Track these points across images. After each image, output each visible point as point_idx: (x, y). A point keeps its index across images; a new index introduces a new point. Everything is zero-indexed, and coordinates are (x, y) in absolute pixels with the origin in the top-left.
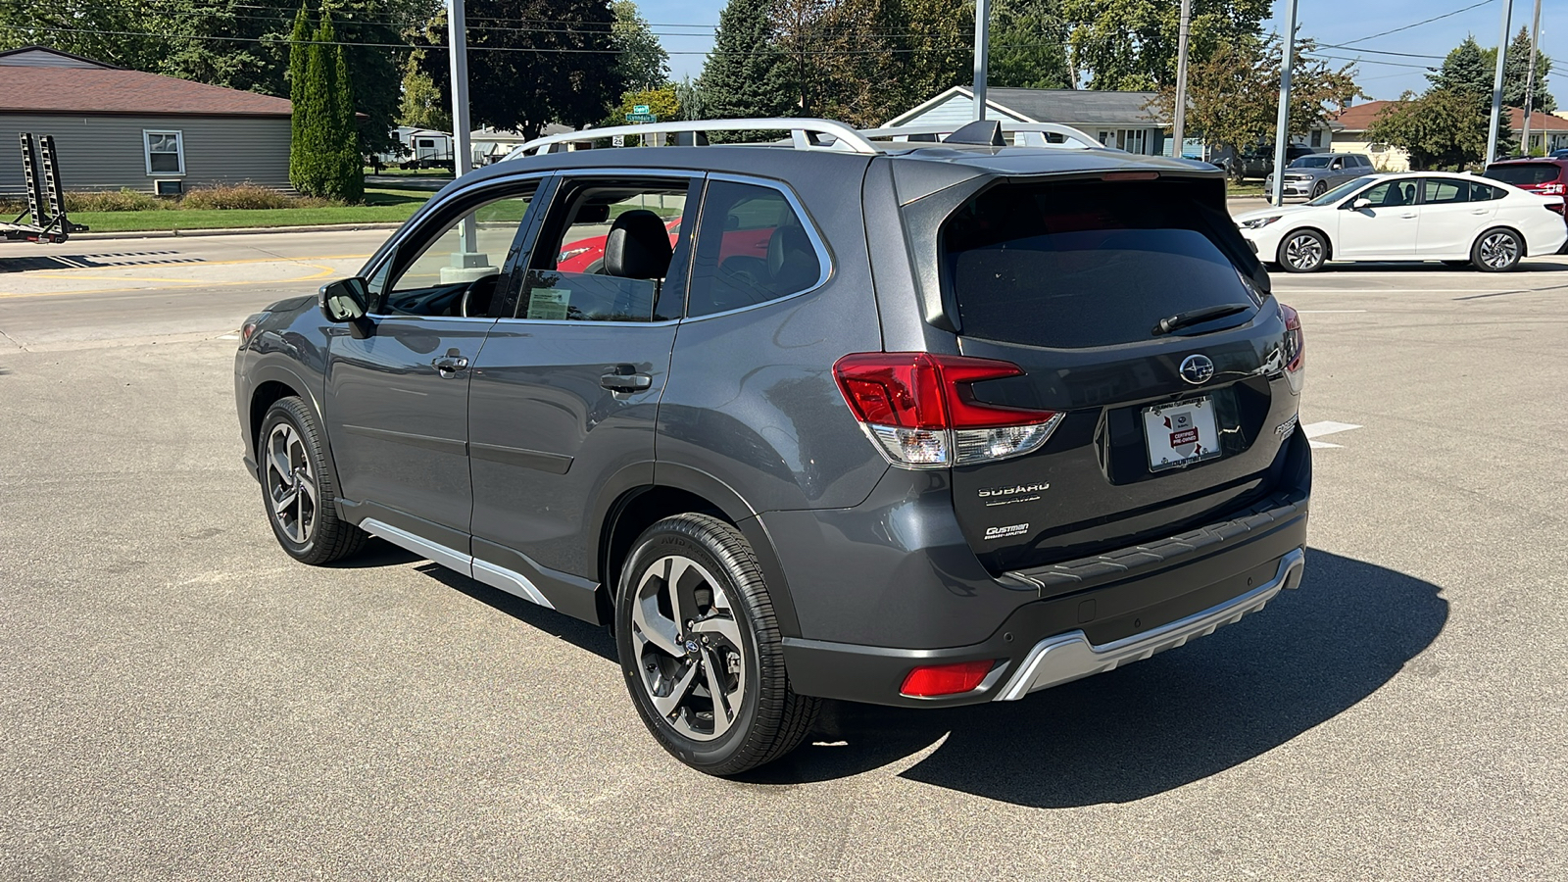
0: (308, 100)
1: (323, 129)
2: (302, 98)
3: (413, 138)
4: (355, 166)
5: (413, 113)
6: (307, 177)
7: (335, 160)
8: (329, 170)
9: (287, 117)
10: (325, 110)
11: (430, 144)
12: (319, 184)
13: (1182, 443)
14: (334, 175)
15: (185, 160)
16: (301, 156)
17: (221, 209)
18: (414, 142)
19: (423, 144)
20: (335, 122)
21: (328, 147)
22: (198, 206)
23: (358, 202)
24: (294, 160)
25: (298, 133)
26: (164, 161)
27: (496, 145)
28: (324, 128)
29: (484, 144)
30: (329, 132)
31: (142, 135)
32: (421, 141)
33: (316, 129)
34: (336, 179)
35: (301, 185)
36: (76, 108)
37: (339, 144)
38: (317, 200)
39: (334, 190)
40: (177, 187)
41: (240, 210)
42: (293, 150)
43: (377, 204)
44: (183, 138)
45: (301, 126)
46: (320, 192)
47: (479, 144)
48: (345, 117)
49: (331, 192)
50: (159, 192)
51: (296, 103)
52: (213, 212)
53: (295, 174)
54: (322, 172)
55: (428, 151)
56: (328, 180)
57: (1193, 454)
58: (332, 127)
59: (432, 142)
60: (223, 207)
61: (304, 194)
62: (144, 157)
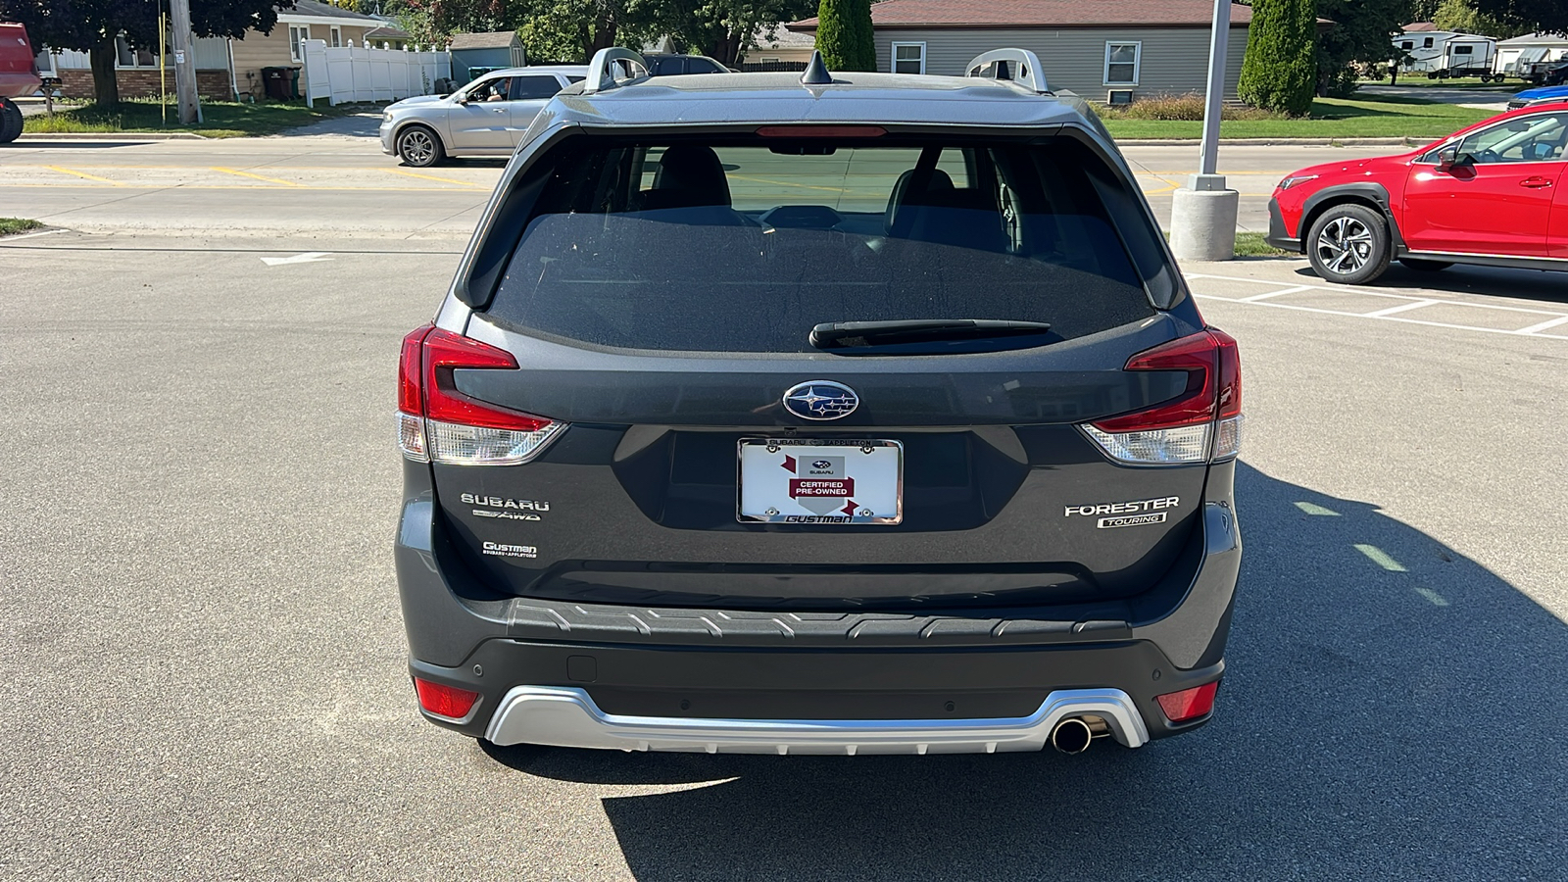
0: (1268, 8)
1: (1278, 39)
2: (1263, 5)
3: (1449, 44)
4: (1305, 77)
5: (1456, 17)
6: (1253, 88)
7: (1285, 70)
8: (1277, 80)
9: (1245, 26)
10: (1284, 18)
11: (1468, 50)
12: (1264, 95)
13: (814, 495)
14: (1281, 87)
15: (1140, 70)
16: (1252, 66)
17: (1161, 119)
18: (1449, 48)
19: (1459, 50)
20: (1293, 30)
21: (1280, 57)
22: (1140, 116)
23: (1302, 115)
24: (1245, 70)
25: (1253, 42)
26: (1122, 72)
27: (1548, 51)
28: (1279, 36)
29: (1533, 50)
30: (1284, 40)
31: (1105, 46)
32: (1457, 48)
33: (1271, 38)
34: (1282, 90)
35: (1246, 96)
36: (1053, 21)
37: (1292, 54)
38: (1260, 112)
39: (1278, 101)
40: (1127, 97)
41: (1180, 121)
42: (1246, 60)
43: (1327, 118)
44: (1142, 49)
45: (1256, 35)
46: (1264, 103)
47: (1528, 49)
48: (1304, 25)
49: (1275, 105)
50: (1111, 101)
51: (1255, 11)
52: (1154, 124)
53: (1243, 85)
54: (1270, 83)
55: (1463, 58)
56: (1275, 91)
57: (838, 512)
58: (1287, 36)
59: (1471, 48)
60: (1163, 118)
61: (1250, 105)
62: (1103, 67)
